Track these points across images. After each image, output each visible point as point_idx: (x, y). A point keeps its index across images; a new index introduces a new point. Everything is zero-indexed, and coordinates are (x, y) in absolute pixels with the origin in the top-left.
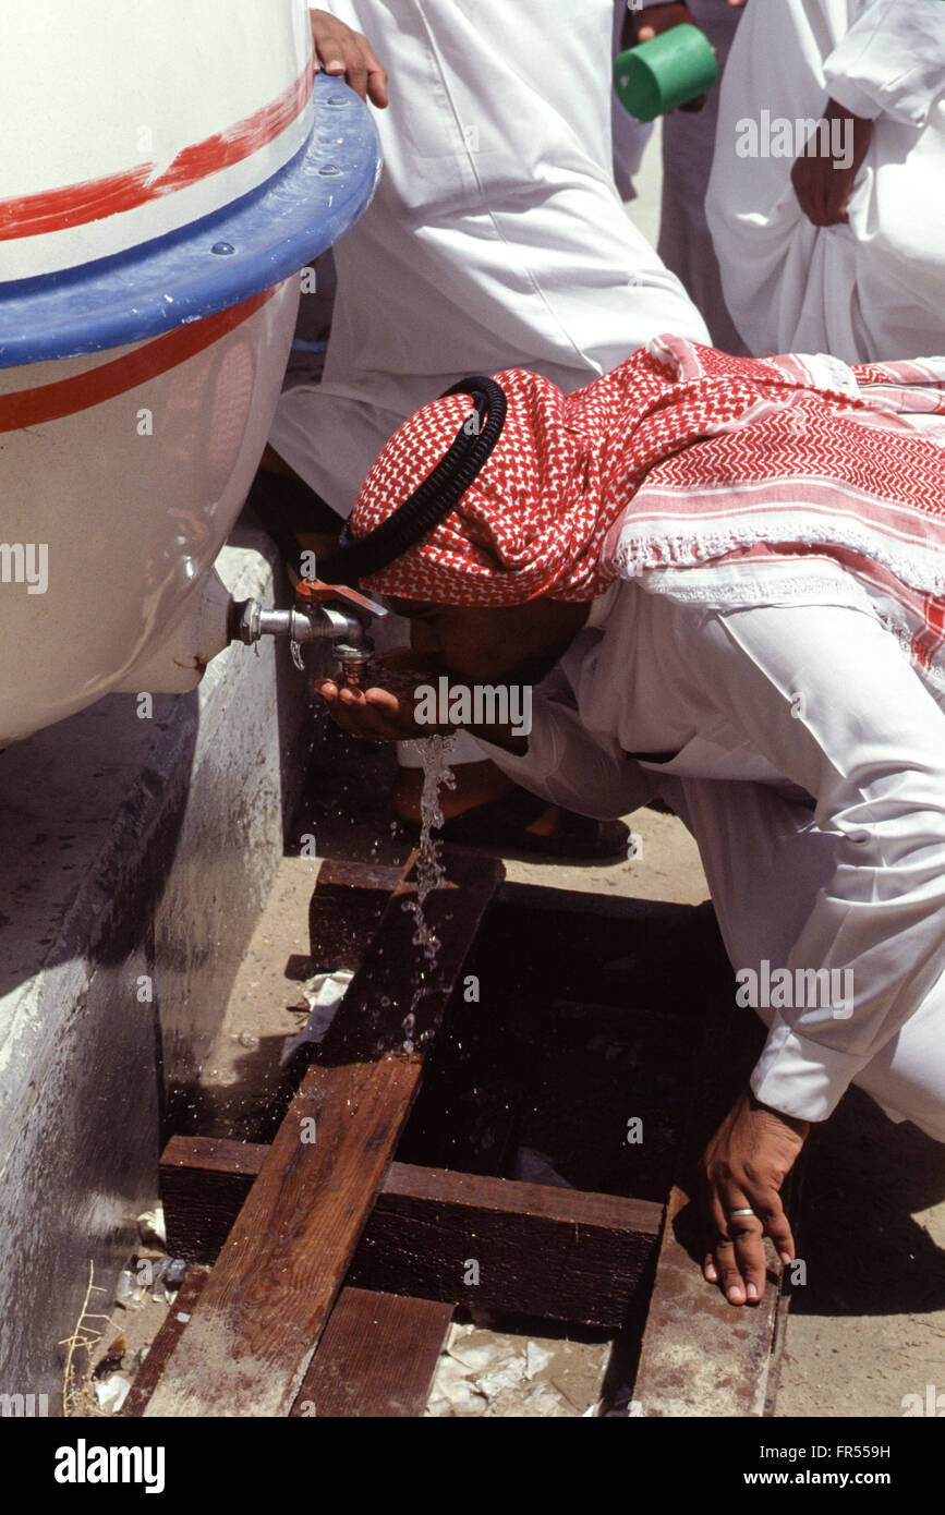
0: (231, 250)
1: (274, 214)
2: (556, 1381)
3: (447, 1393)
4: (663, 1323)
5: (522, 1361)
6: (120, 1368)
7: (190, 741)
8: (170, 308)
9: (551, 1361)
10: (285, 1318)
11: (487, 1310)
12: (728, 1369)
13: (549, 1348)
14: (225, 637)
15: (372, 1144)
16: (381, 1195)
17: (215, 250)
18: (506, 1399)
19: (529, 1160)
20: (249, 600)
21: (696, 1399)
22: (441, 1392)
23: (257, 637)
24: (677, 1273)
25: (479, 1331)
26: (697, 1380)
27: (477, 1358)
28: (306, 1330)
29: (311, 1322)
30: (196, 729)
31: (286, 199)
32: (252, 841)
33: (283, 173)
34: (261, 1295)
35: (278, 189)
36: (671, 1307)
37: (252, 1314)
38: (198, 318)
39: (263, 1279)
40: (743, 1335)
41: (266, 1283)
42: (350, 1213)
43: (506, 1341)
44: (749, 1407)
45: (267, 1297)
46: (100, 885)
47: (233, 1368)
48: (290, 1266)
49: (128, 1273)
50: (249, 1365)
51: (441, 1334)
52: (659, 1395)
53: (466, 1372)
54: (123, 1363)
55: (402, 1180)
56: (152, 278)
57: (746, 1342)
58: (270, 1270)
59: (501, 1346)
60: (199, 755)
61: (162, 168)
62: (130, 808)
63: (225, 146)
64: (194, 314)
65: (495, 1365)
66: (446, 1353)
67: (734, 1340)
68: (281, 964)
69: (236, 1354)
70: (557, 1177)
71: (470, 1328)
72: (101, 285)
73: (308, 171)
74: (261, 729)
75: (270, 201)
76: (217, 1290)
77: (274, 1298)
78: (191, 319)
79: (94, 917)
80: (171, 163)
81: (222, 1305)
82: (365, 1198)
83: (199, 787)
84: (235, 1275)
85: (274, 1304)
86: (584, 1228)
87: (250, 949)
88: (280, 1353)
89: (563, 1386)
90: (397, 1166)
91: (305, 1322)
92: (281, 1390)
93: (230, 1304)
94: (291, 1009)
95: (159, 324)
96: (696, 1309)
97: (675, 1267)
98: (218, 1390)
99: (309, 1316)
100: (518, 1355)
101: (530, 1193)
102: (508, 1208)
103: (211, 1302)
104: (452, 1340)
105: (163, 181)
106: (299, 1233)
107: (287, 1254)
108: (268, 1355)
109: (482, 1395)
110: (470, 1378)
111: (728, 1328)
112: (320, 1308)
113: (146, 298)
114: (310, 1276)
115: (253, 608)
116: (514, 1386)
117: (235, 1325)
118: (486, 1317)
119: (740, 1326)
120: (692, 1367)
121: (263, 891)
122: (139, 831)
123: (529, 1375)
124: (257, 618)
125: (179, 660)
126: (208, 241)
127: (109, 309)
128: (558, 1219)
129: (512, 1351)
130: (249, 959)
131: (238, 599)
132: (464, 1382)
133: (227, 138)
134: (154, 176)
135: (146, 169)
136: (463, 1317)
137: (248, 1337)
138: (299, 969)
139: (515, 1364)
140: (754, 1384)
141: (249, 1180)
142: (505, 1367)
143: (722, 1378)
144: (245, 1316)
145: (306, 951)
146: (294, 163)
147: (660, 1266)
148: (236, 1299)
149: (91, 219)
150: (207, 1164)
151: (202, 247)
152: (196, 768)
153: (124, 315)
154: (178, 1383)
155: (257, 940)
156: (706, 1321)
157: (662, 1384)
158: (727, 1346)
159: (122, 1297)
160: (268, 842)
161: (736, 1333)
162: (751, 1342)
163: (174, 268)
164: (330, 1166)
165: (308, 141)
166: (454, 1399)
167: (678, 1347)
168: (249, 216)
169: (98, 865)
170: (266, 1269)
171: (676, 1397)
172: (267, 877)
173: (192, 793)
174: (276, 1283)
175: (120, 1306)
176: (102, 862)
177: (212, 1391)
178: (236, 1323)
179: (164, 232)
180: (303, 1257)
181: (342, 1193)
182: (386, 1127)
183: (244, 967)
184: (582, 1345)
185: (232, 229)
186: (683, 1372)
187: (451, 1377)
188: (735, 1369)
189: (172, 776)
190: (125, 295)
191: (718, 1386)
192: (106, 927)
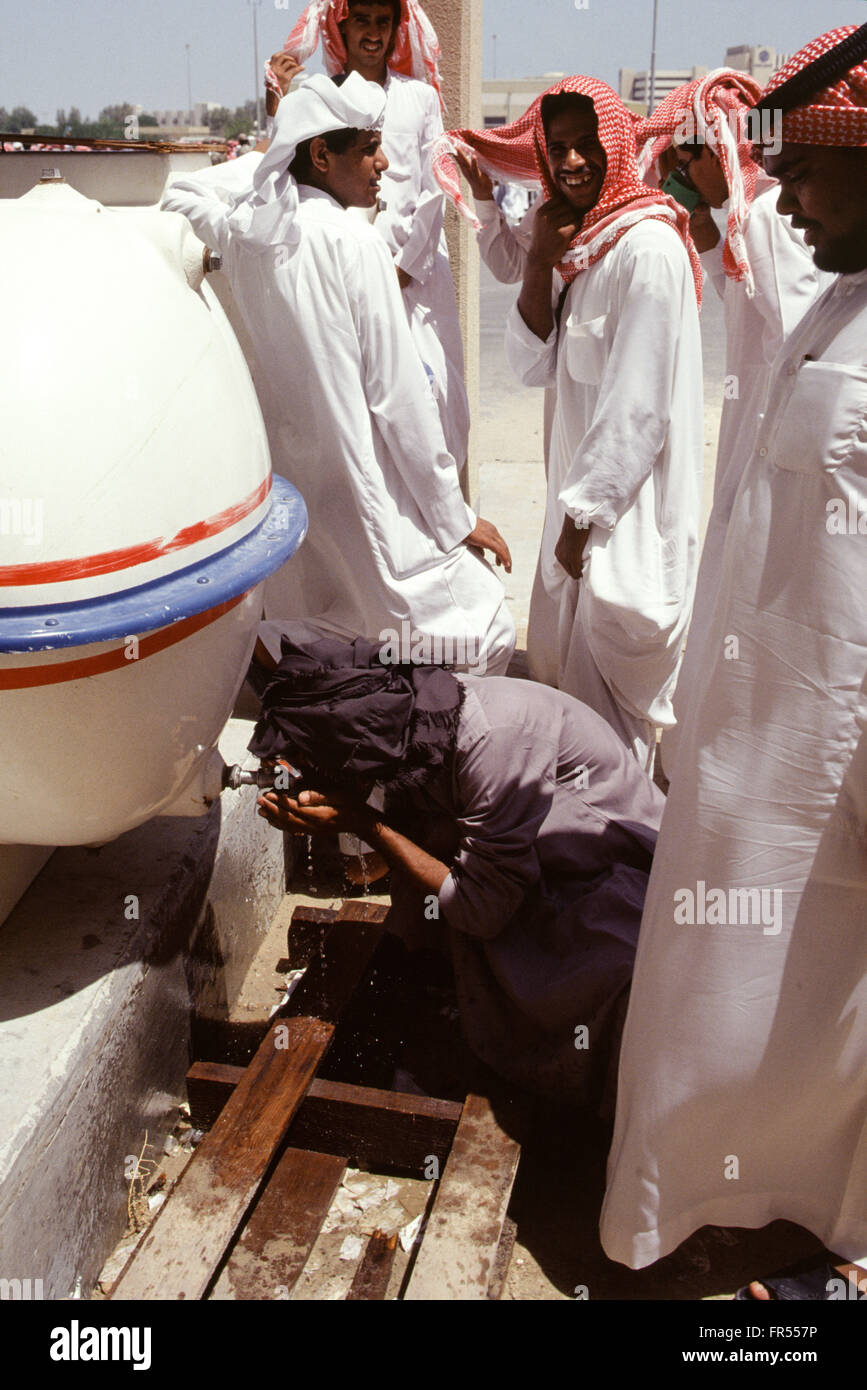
0: (207, 581)
1: (236, 560)
2: (402, 1201)
3: (340, 1207)
4: (453, 1171)
5: (384, 1190)
6: (163, 1190)
7: (215, 840)
8: (168, 613)
9: (400, 1190)
10: (243, 1165)
11: (367, 1162)
12: (486, 1197)
13: (400, 1183)
14: (221, 785)
15: (303, 1068)
16: (307, 1097)
17: (199, 581)
18: (373, 1211)
19: (401, 1076)
20: (235, 765)
21: (466, 1213)
22: (336, 1206)
23: (239, 785)
24: (464, 1142)
25: (362, 1173)
26: (468, 1202)
27: (360, 1188)
28: (254, 1173)
29: (258, 1168)
30: (219, 833)
31: (245, 552)
32: (259, 894)
33: (246, 538)
34: (231, 1152)
35: (242, 547)
36: (459, 1161)
37: (225, 1163)
38: (184, 618)
39: (234, 1143)
40: (496, 1178)
41: (235, 1146)
42: (286, 1107)
43: (377, 1179)
44: (496, 1218)
45: (235, 1154)
46: (152, 921)
47: (212, 1193)
48: (249, 1136)
49: (171, 1137)
50: (220, 1192)
51: (339, 1173)
52: (446, 1211)
53: (352, 1195)
54: (164, 1187)
55: (319, 1088)
56: (163, 597)
57: (498, 1181)
58: (237, 1140)
59: (373, 1181)
60: (220, 848)
61: (169, 538)
62: (174, 879)
63: (208, 527)
64: (182, 616)
65: (368, 1192)
66: (342, 1185)
67: (492, 1180)
68: (275, 963)
69: (214, 1185)
70: (416, 1087)
71: (357, 1171)
72: (132, 601)
73: (261, 537)
74: (265, 832)
75: (237, 553)
76: (207, 1149)
77: (238, 1154)
78: (180, 618)
79: (148, 940)
80: (176, 535)
81: (210, 1157)
82: (296, 1098)
83: (220, 866)
84: (219, 1141)
85: (238, 1158)
86: (418, 1117)
87: (258, 954)
88: (238, 1185)
89: (405, 1204)
90: (316, 1081)
91: (254, 1168)
92: (236, 1205)
93: (214, 1157)
94: (277, 990)
95: (161, 622)
96: (473, 1162)
97: (464, 1139)
98: (202, 1204)
99: (258, 1164)
100: (383, 1187)
101: (390, 1097)
102: (376, 1105)
103: (204, 1156)
104: (346, 1177)
105: (169, 546)
106: (257, 1118)
107: (248, 1129)
108: (232, 1187)
109: (360, 1208)
110: (354, 1199)
111: (489, 1173)
112: (264, 1160)
113: (156, 608)
114: (260, 1142)
115: (237, 769)
116: (379, 1203)
117: (215, 1169)
118: (366, 1164)
119: (495, 1172)
120: (466, 1195)
121: (267, 924)
122: (179, 891)
123: (387, 1198)
124: (239, 776)
125: (194, 798)
126: (196, 576)
127: (133, 614)
128: (404, 1111)
129: (379, 1184)
130: (257, 960)
131: (229, 764)
132: (350, 1201)
133: (208, 522)
134: (164, 543)
135: (160, 540)
136: (353, 1165)
137: (221, 1176)
138: (283, 967)
139: (381, 1192)
140: (499, 1205)
141: (234, 1086)
142: (375, 1193)
143: (482, 1201)
144: (222, 1164)
145: (287, 956)
146: (254, 533)
147: (456, 1139)
148: (217, 1154)
149: (127, 566)
150: (212, 1078)
151: (191, 581)
152: (218, 855)
153: (141, 617)
154: (181, 1199)
155: (263, 950)
156: (477, 1169)
157: (449, 1205)
158: (487, 1184)
159: (168, 1149)
160: (271, 895)
161: (493, 1176)
162: (501, 1181)
163: (174, 591)
164: (278, 1080)
165: (264, 521)
166: (344, 1210)
167: (459, 1184)
168: (222, 562)
169: (153, 911)
170: (236, 1138)
171: (455, 1212)
172: (270, 913)
173: (216, 869)
174: (240, 1145)
175: (168, 1155)
176: (155, 908)
177: (199, 1206)
178: (216, 1168)
179: (169, 572)
180: (257, 1132)
181: (284, 1095)
182: (312, 1059)
183: (253, 965)
184: (418, 1182)
185: (212, 568)
186: (461, 1198)
187: (345, 1198)
188: (490, 1196)
189: (201, 861)
190: (146, 606)
191: (480, 1205)
192: (155, 947)
